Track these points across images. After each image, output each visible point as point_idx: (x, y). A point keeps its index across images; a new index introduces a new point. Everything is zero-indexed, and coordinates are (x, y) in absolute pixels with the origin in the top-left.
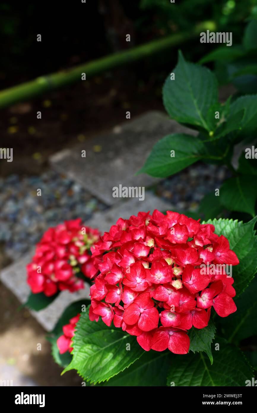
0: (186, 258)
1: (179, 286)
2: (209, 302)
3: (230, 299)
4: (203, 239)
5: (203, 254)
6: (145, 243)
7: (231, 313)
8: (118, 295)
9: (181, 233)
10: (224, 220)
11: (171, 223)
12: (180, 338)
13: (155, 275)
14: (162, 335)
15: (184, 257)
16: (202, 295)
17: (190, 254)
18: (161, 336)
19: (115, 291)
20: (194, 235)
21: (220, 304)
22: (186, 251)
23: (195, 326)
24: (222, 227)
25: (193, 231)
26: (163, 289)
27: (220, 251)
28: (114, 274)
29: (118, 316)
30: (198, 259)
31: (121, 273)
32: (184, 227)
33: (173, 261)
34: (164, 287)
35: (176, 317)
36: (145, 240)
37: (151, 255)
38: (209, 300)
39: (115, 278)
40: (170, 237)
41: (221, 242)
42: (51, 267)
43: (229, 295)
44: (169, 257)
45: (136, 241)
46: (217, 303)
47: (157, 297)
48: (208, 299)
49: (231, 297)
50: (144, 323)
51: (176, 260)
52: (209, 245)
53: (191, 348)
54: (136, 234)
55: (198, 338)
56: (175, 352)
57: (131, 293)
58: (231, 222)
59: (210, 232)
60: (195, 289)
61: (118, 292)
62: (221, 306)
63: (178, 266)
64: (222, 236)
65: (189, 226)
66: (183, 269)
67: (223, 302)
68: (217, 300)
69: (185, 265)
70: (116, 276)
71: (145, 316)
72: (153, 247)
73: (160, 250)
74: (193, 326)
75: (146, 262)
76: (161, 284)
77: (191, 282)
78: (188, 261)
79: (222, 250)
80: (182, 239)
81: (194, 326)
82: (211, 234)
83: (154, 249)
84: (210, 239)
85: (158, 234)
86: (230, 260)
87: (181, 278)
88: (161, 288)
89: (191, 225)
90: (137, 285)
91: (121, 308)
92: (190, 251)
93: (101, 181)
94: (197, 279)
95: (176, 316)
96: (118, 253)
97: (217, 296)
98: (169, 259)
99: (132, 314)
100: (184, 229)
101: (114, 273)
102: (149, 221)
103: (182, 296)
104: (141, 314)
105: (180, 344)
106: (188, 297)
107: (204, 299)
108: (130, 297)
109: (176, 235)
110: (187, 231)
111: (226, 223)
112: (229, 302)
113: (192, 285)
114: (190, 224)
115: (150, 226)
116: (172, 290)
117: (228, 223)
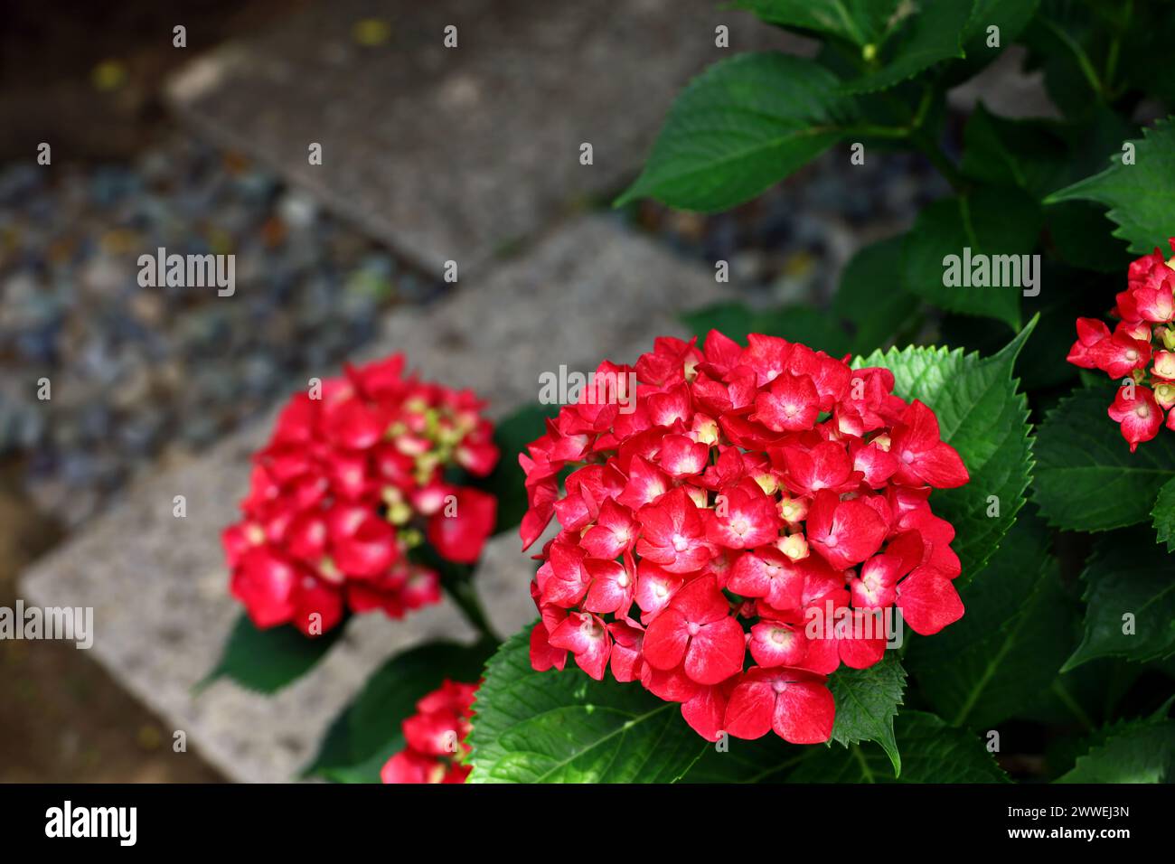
0: (816, 472)
1: (799, 551)
2: (885, 592)
3: (945, 584)
4: (861, 415)
5: (862, 457)
6: (692, 435)
7: (947, 623)
8: (621, 588)
9: (796, 400)
10: (921, 349)
11: (765, 372)
12: (806, 700)
13: (728, 524)
14: (755, 693)
15: (808, 469)
16: (863, 575)
17: (826, 459)
18: (754, 697)
19: (612, 577)
20: (834, 404)
21: (916, 600)
22: (813, 452)
23: (848, 662)
24: (917, 374)
25: (831, 393)
26: (753, 564)
27: (911, 446)
28: (607, 528)
29: (625, 649)
30: (849, 472)
31: (627, 524)
32: (804, 383)
33: (777, 482)
34: (757, 556)
35: (793, 639)
36: (689, 425)
37: (709, 470)
38: (886, 586)
39: (610, 540)
40: (764, 412)
41: (914, 421)
42: (316, 533)
43: (941, 573)
44: (766, 471)
45: (664, 429)
46: (907, 597)
47: (737, 585)
48: (882, 585)
49: (947, 577)
50: (701, 664)
51: (787, 478)
52: (878, 432)
53: (835, 734)
54: (661, 410)
55: (856, 706)
56: (794, 739)
57: (659, 582)
58: (944, 356)
59: (882, 391)
60: (845, 559)
61: (622, 578)
62: (919, 605)
63: (793, 496)
64: (917, 401)
65: (818, 377)
66: (809, 503)
67: (924, 594)
68: (908, 587)
69: (814, 492)
70: (611, 535)
71: (704, 644)
72: (716, 444)
73: (738, 453)
74: (841, 662)
75: (699, 488)
76: (748, 550)
77: (831, 540)
78: (822, 480)
79: (916, 446)
80: (799, 416)
81: (844, 665)
82: (883, 397)
83: (719, 452)
84: (880, 412)
85: (730, 406)
86: (941, 472)
87: (805, 528)
88: (747, 560)
89: (824, 373)
90: (677, 558)
91: (632, 623)
92: (826, 452)
93: (403, 176)
94: (849, 531)
95: (795, 636)
96: (612, 467)
97: (907, 575)
98: (765, 476)
99: (667, 638)
100: (805, 388)
101: (608, 526)
102: (695, 368)
103: (808, 579)
104: (691, 637)
105: (806, 716)
106: (825, 582)
107: (872, 585)
108: (657, 593)
109: (782, 408)
110: (814, 393)
111: (929, 359)
112: (944, 595)
113: (835, 547)
114: (820, 371)
115: (702, 384)
116: (779, 565)
117: (933, 358)
